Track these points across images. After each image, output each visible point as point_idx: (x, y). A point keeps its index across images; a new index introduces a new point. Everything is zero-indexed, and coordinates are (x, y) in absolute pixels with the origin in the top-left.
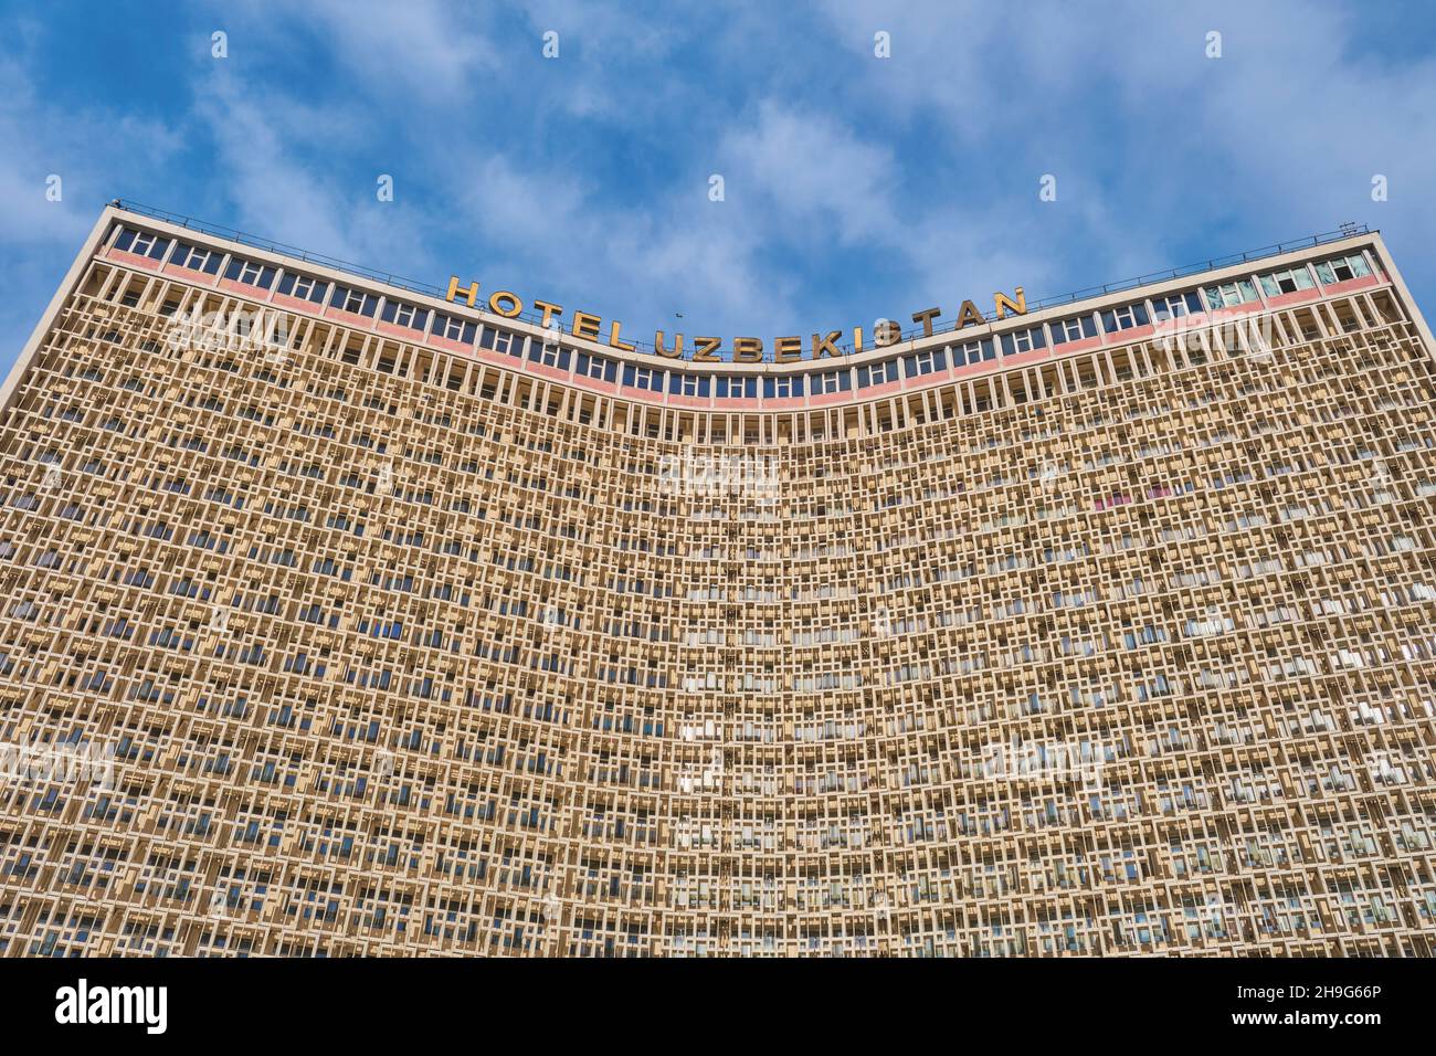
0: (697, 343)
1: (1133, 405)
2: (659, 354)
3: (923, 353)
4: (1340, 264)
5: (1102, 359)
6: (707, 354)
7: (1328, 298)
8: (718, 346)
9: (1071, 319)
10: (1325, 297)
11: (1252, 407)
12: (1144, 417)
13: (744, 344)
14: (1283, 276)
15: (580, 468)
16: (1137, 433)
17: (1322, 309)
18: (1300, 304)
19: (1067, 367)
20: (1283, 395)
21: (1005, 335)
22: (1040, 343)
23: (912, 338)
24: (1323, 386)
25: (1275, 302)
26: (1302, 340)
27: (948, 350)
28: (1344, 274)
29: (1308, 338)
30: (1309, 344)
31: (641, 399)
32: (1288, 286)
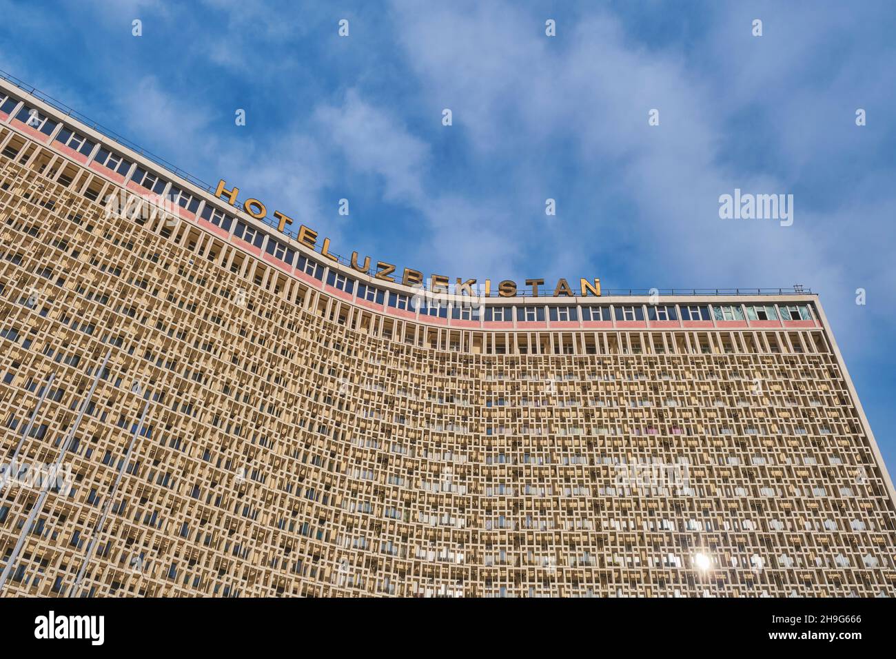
0: (379, 266)
2: (353, 267)
3: (530, 307)
4: (794, 309)
6: (385, 275)
7: (787, 329)
8: (393, 271)
9: (628, 306)
13: (411, 274)
14: (760, 309)
17: (782, 335)
18: (770, 329)
19: (624, 336)
21: (585, 307)
23: (523, 295)
25: (755, 324)
28: (796, 316)
31: (337, 296)
32: (762, 316)
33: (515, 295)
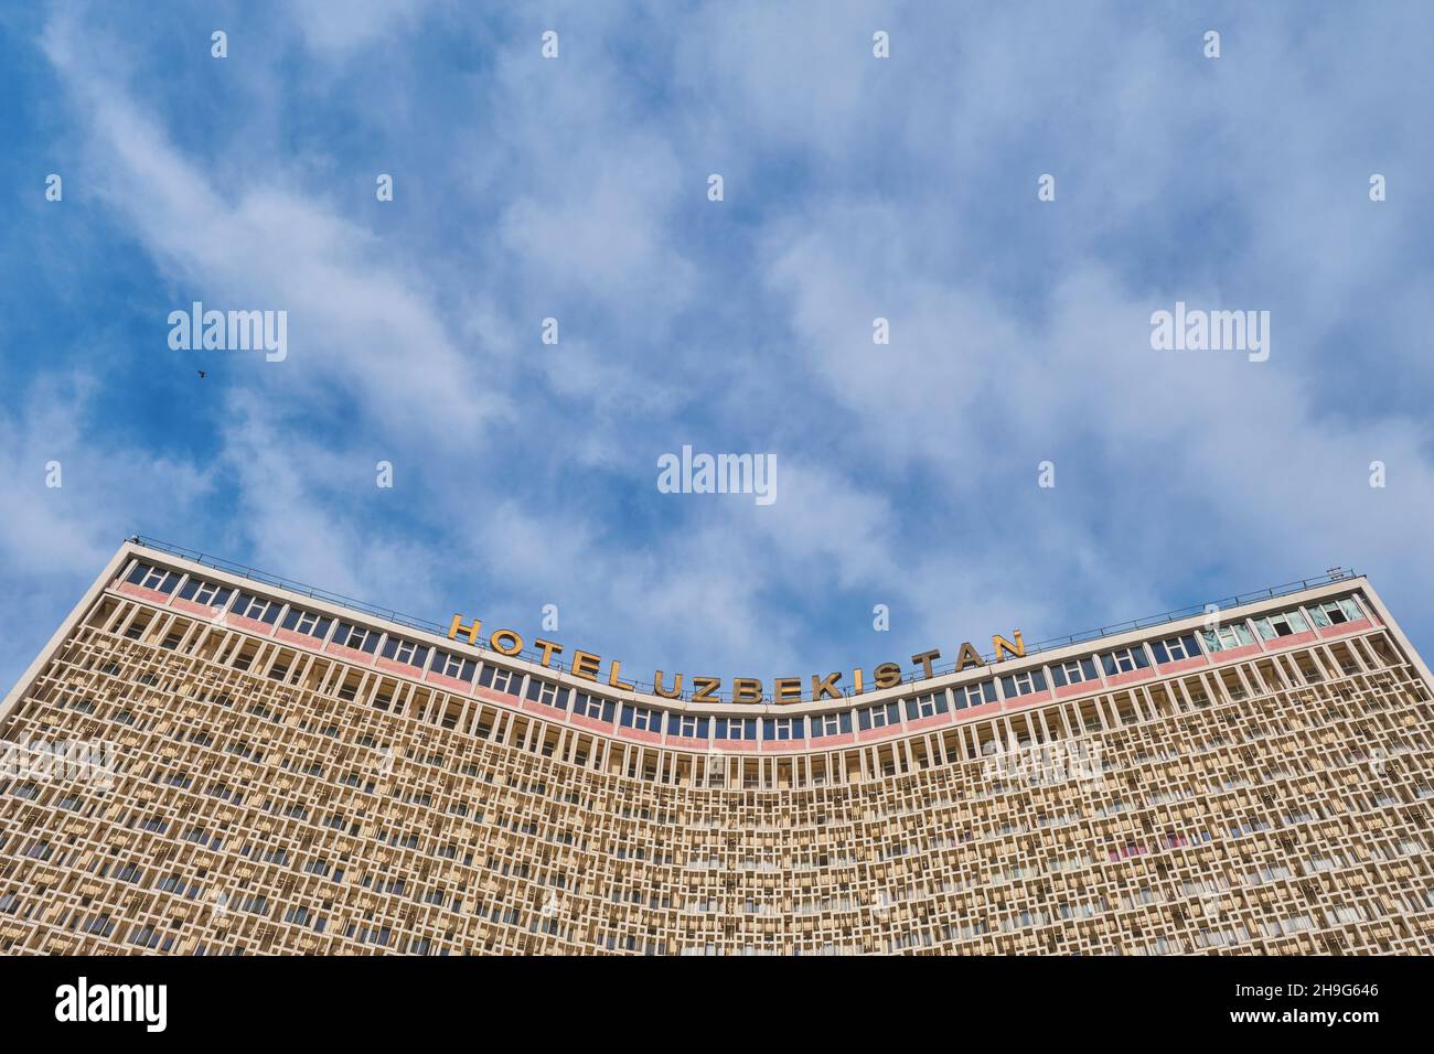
0: (696, 684)
1: (1140, 749)
2: (658, 694)
3: (925, 695)
4: (1332, 608)
5: (1104, 702)
6: (706, 695)
7: (1325, 642)
8: (718, 686)
9: (1070, 662)
10: (1321, 640)
11: (1262, 752)
12: (1153, 762)
13: (743, 685)
14: (1278, 620)
15: (573, 811)
16: (1146, 778)
17: (1320, 652)
18: (1299, 647)
19: (1070, 710)
20: (1292, 739)
21: (1006, 677)
22: (1041, 686)
23: (913, 680)
24: (1332, 730)
25: (1272, 645)
26: (1304, 684)
27: (949, 692)
28: (1337, 617)
29: (1310, 680)
30: (1312, 686)
31: (638, 740)
32: (1283, 629)
33: (900, 683)
